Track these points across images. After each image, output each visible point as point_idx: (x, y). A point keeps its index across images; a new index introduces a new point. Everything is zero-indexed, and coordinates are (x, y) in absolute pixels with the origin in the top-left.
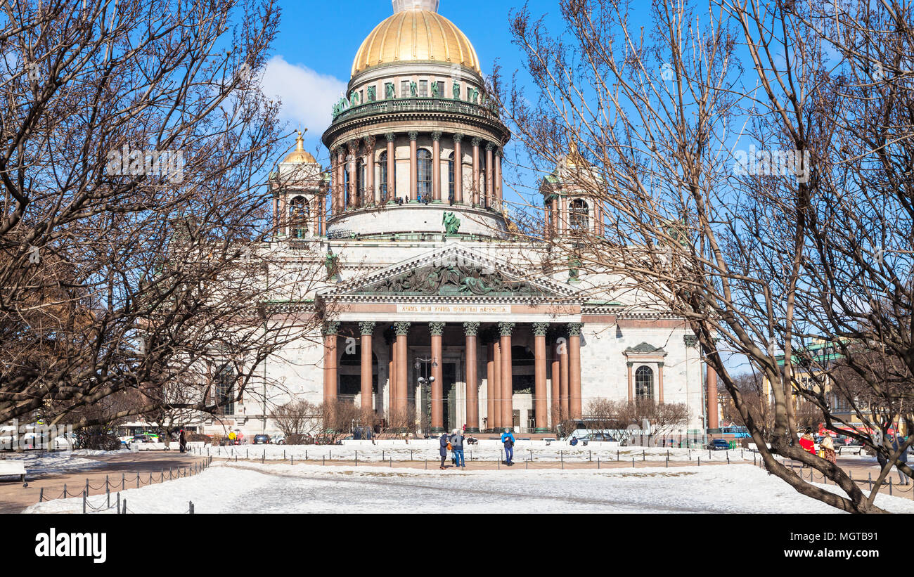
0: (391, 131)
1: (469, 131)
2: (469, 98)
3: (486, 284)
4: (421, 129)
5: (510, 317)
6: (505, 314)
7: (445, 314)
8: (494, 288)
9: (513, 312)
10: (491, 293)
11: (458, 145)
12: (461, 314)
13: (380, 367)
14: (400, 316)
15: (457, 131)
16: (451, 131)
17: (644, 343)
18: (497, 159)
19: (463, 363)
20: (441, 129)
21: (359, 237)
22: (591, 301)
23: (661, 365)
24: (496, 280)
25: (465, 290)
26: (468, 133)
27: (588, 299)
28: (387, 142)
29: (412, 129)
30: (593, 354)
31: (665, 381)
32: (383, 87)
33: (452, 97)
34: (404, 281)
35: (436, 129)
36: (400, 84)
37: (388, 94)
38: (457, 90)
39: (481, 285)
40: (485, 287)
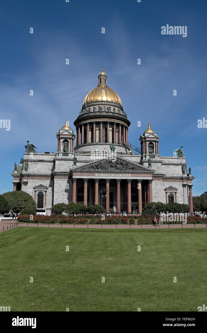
0: (95, 121)
1: (119, 122)
2: (118, 112)
3: (123, 167)
4: (104, 121)
5: (131, 177)
6: (129, 177)
7: (110, 176)
8: (126, 168)
9: (132, 176)
10: (125, 170)
11: (115, 126)
12: (116, 176)
13: (90, 193)
14: (96, 177)
15: (114, 121)
16: (113, 121)
17: (171, 186)
18: (127, 130)
19: (116, 192)
20: (110, 121)
21: (84, 153)
22: (155, 173)
23: (176, 193)
24: (126, 166)
25: (117, 169)
26: (118, 122)
27: (154, 172)
28: (93, 124)
29: (101, 121)
30: (156, 190)
31: (177, 198)
32: (93, 108)
33: (113, 112)
34: (98, 166)
35: (108, 121)
36: (98, 107)
37: (94, 110)
38: (114, 110)
39: (122, 167)
40: (123, 168)
